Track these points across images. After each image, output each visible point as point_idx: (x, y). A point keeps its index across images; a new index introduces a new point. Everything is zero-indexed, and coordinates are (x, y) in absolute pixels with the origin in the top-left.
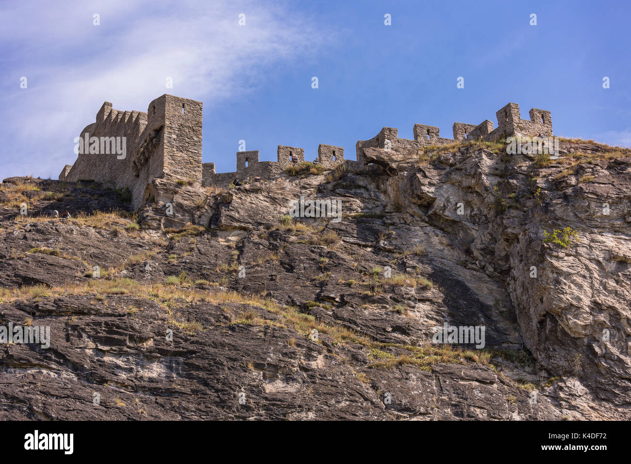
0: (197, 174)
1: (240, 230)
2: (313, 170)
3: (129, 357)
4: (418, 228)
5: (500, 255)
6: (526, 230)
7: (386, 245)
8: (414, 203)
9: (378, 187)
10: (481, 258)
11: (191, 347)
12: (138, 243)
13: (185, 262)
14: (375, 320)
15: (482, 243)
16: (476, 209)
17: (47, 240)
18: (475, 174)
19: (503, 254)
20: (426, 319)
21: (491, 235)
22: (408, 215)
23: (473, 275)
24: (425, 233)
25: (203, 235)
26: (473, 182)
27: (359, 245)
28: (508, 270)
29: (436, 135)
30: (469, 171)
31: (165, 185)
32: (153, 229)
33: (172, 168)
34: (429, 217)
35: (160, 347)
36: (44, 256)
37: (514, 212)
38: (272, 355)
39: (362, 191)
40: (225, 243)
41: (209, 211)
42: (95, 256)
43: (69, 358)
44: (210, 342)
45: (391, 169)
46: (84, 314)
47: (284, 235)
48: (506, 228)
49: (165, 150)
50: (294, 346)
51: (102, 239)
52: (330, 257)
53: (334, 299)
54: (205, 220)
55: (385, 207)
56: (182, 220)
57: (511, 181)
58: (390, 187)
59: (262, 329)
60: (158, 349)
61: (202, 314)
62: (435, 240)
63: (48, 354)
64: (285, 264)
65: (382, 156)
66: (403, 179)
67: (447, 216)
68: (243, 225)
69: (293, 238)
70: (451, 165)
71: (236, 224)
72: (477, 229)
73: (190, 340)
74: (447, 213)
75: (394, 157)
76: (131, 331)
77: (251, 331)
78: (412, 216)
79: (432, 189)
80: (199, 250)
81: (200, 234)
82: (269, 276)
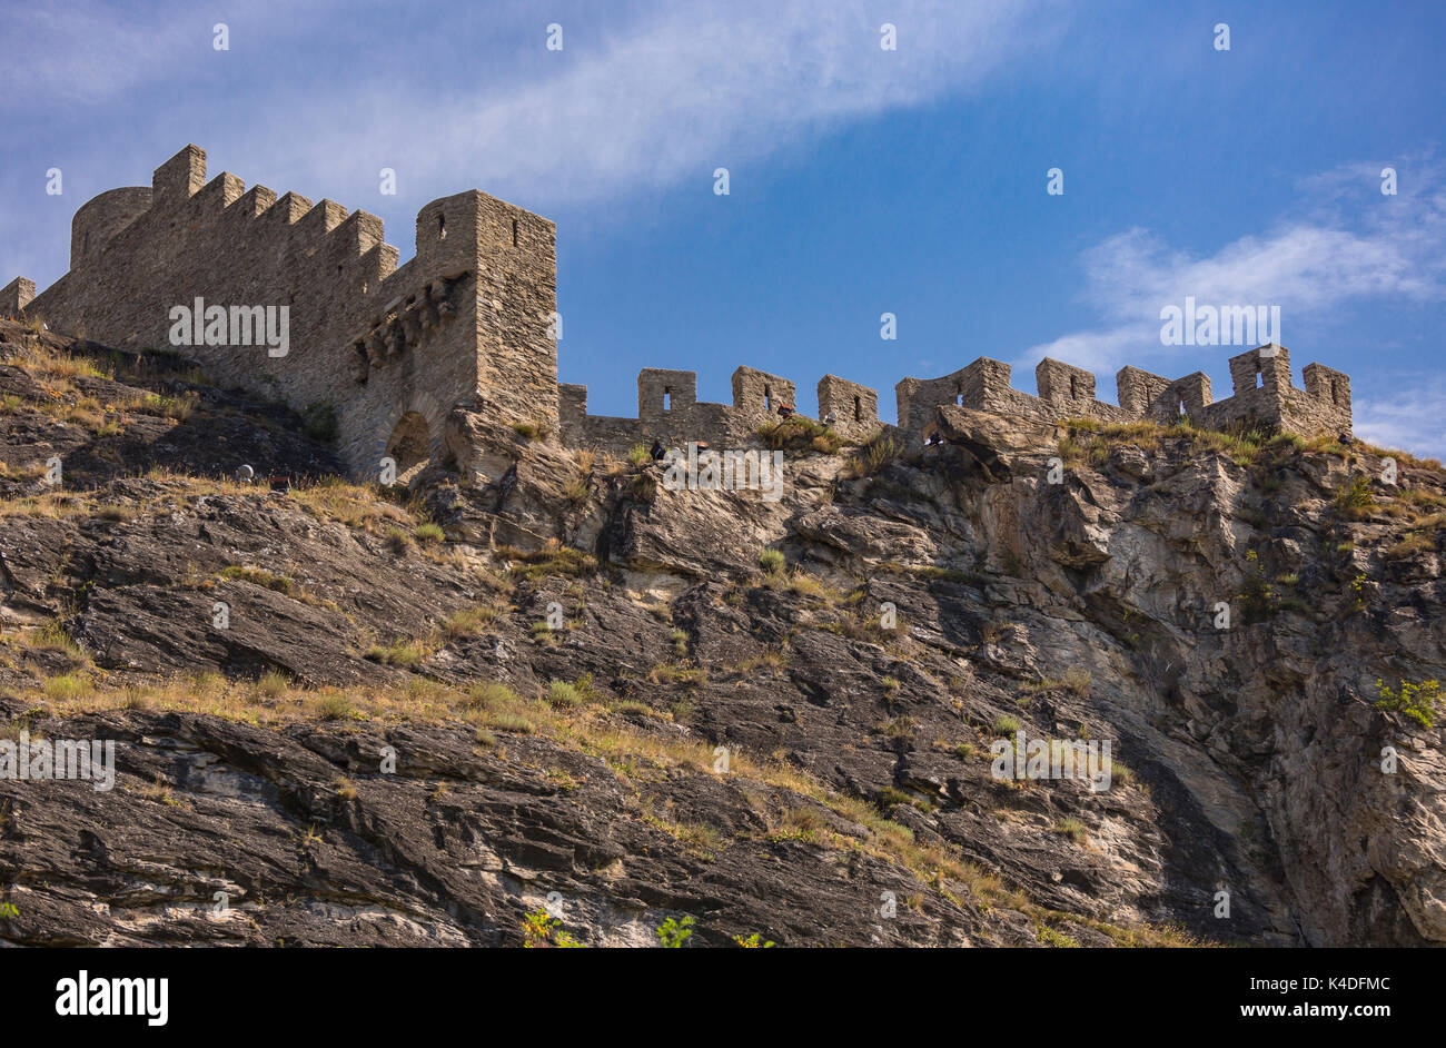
0: (548, 409)
1: (672, 574)
2: (821, 441)
3: (579, 902)
4: (1062, 623)
5: (1249, 717)
6: (1330, 669)
7: (1001, 657)
8: (1056, 562)
9: (958, 504)
10: (1199, 715)
11: (711, 892)
12: (451, 579)
13: (576, 647)
14: (1026, 850)
15: (1204, 680)
16: (1190, 596)
17: (255, 547)
18: (1203, 511)
19: (1258, 714)
20: (1118, 858)
21: (1228, 663)
22: (1040, 587)
23: (1188, 755)
24: (1081, 639)
25: (594, 576)
26: (1195, 529)
27: (946, 651)
28: (1265, 754)
29: (1089, 392)
30: (1188, 502)
31: (489, 431)
32: (470, 544)
33: (495, 386)
34: (1088, 598)
35: (645, 884)
36: (257, 589)
37: (1296, 622)
38: (880, 928)
39: (925, 509)
40: (645, 606)
41: (597, 516)
42: (364, 603)
43: (453, 892)
44: (748, 883)
45: (999, 466)
46: (461, 778)
47: (785, 605)
48: (1279, 655)
49: (479, 337)
50: (917, 908)
51: (371, 559)
52: (901, 678)
53: (937, 787)
54: (587, 538)
55: (981, 557)
56: (536, 530)
57: (1287, 542)
58: (988, 509)
59: (845, 860)
60: (640, 887)
61: (705, 803)
62: (1102, 657)
63: (404, 876)
64: (803, 681)
65: (984, 432)
66: (1027, 495)
67: (1131, 604)
68: (681, 563)
69: (805, 616)
70: (1144, 481)
71: (669, 560)
72: (1192, 643)
73: (704, 871)
74: (1131, 597)
75: (1008, 438)
76: (576, 837)
77: (820, 861)
78: (1048, 590)
79: (1105, 535)
80: (598, 618)
81: (585, 573)
82: (776, 708)
